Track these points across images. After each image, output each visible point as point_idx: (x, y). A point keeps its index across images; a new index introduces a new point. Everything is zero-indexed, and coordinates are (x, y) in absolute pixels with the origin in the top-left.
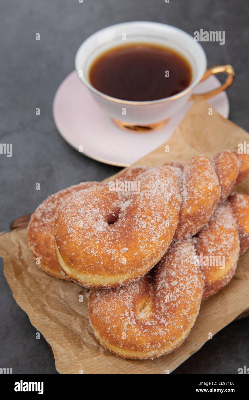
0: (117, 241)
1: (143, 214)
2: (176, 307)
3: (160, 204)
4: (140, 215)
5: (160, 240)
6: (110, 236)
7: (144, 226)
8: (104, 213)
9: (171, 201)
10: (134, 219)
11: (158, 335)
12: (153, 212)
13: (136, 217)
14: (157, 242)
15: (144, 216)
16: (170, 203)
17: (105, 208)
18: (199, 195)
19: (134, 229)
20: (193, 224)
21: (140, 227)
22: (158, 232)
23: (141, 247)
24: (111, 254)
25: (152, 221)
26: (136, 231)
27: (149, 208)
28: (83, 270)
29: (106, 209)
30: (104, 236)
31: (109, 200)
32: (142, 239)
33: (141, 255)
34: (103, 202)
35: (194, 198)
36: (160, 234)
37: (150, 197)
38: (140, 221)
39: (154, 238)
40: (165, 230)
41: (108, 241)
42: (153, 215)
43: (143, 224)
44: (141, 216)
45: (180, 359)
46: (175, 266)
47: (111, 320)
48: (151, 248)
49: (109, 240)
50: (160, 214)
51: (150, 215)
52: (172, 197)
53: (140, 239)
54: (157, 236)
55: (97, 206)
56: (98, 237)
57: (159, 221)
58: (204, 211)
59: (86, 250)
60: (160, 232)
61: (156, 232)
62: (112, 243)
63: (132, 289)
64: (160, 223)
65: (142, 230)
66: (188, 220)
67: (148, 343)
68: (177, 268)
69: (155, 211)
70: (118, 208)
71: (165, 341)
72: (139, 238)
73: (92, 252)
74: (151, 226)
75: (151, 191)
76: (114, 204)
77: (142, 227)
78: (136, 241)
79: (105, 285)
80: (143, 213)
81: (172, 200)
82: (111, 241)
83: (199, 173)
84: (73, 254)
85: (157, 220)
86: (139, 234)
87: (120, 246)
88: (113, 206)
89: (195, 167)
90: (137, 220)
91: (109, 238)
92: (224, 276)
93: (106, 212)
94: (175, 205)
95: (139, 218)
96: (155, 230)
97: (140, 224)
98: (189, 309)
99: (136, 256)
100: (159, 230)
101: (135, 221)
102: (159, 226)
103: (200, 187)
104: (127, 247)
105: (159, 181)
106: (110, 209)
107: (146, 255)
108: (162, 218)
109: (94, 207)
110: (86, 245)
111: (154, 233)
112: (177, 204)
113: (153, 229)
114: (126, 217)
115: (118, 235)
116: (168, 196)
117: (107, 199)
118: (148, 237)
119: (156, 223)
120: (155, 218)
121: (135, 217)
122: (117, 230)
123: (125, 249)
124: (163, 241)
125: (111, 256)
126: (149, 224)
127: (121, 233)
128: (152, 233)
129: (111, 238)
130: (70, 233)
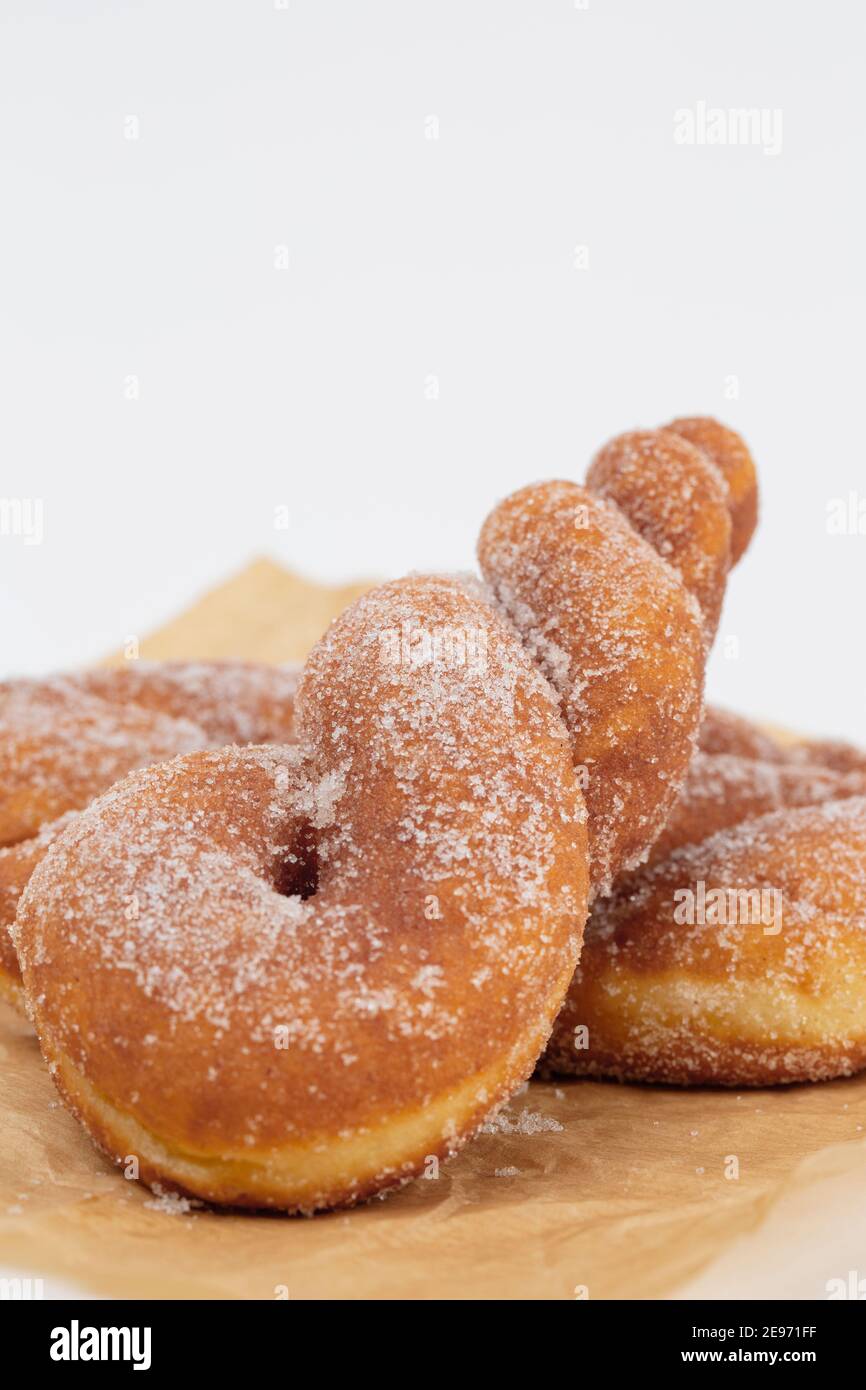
1: (433, 804)
3: (486, 736)
4: (422, 808)
5: (553, 886)
6: (342, 941)
7: (463, 852)
8: (253, 859)
9: (521, 708)
10: (403, 837)
12: (475, 780)
13: (407, 823)
14: (545, 900)
15: (442, 809)
17: (245, 838)
18: (628, 648)
19: (427, 878)
21: (446, 859)
22: (529, 856)
23: (490, 941)
26: (436, 883)
27: (450, 769)
29: (251, 842)
30: (315, 951)
31: (242, 801)
32: (479, 906)
34: (223, 816)
35: (612, 668)
36: (543, 860)
37: (429, 719)
38: (436, 838)
39: (529, 884)
41: (339, 965)
42: (480, 791)
43: (456, 845)
44: (428, 816)
48: (533, 936)
49: (344, 957)
50: (507, 778)
51: (467, 794)
53: (468, 909)
54: (532, 876)
55: (209, 842)
56: (291, 964)
57: (512, 805)
60: (538, 854)
61: (522, 861)
62: (360, 968)
64: (522, 814)
65: (461, 872)
69: (478, 770)
70: (296, 821)
72: (463, 909)
74: (489, 840)
75: (421, 693)
76: (275, 812)
77: (454, 860)
81: (527, 704)
82: (350, 959)
83: (582, 555)
85: (503, 809)
86: (458, 892)
87: (401, 969)
88: (273, 821)
89: (553, 537)
90: (421, 836)
91: (337, 952)
93: (261, 856)
94: (545, 724)
95: (422, 827)
96: (514, 853)
97: (441, 848)
99: (484, 985)
100: (529, 846)
101: (412, 842)
102: (524, 831)
104: (429, 961)
106: (266, 839)
107: (525, 970)
108: (520, 793)
109: (202, 847)
110: (257, 1016)
111: (516, 868)
112: (549, 714)
113: (503, 851)
114: (360, 838)
115: (371, 925)
117: (231, 799)
118: (499, 893)
119: (506, 821)
120: (493, 800)
121: (404, 829)
122: (354, 908)
125: (381, 1019)
126: (480, 835)
127: (376, 914)
128: (509, 868)
129: (348, 948)
130: (156, 991)
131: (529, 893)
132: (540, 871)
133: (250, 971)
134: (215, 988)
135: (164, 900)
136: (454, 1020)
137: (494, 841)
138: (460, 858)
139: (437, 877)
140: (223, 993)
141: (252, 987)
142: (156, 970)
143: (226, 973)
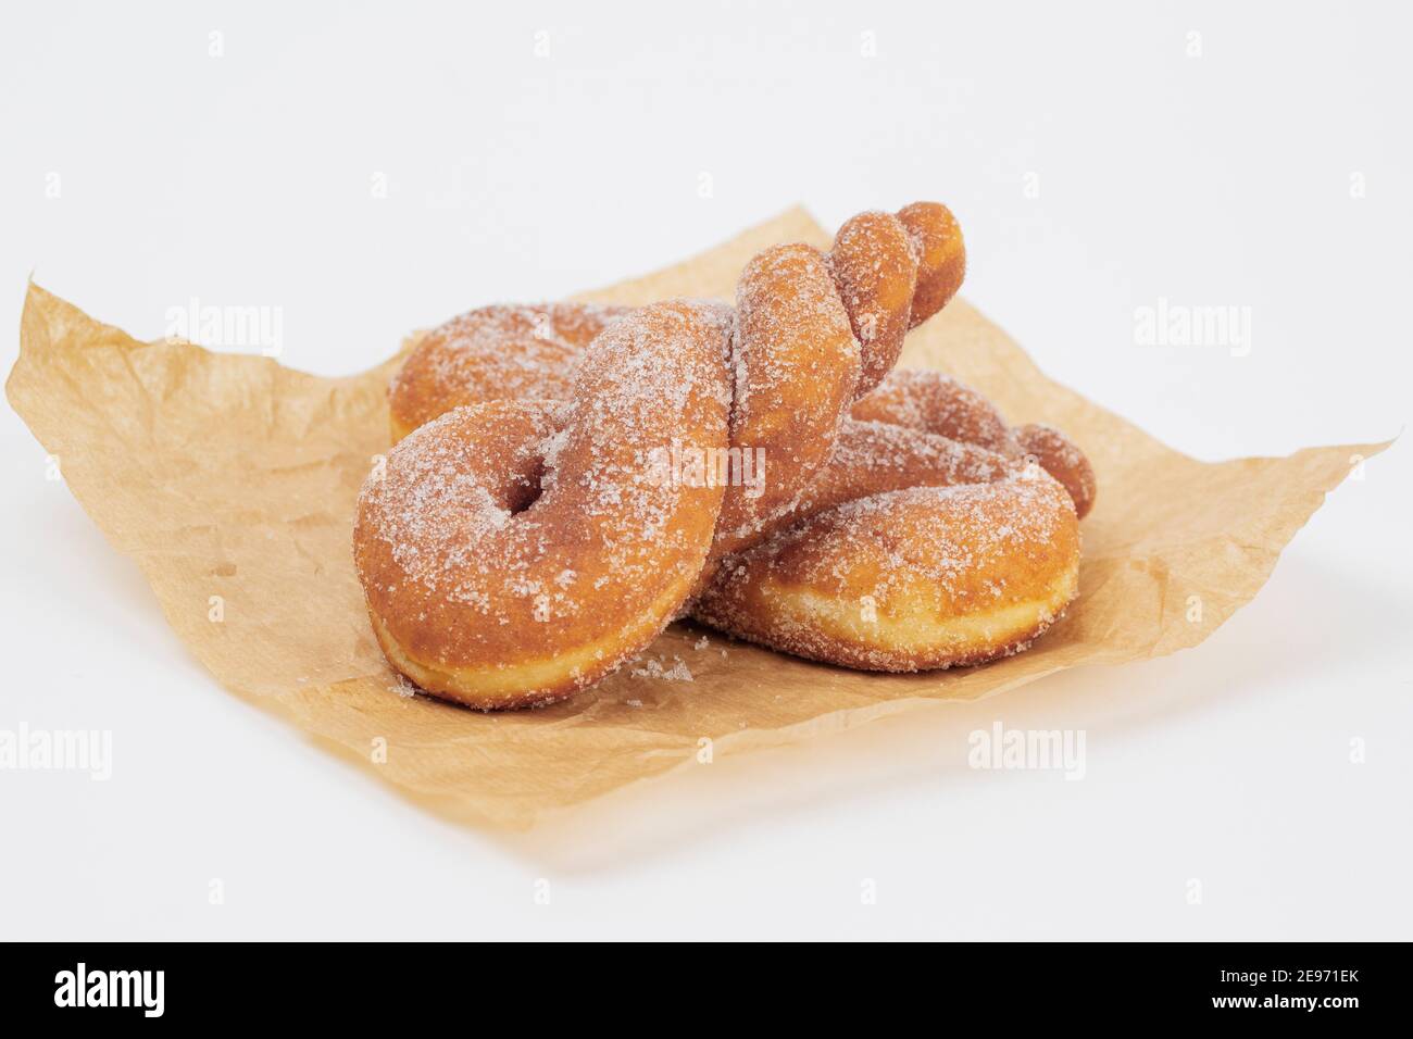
1: (608, 464)
3: (655, 424)
4: (600, 466)
5: (670, 528)
6: (520, 546)
7: (616, 499)
8: (495, 483)
9: (689, 407)
10: (583, 483)
12: (638, 453)
13: (589, 475)
14: (661, 538)
15: (611, 469)
17: (495, 466)
18: (782, 374)
19: (588, 512)
21: (603, 502)
22: (660, 508)
23: (614, 559)
26: (592, 517)
27: (624, 443)
29: (498, 470)
30: (502, 549)
31: (503, 442)
32: (614, 536)
34: (486, 449)
35: (769, 385)
36: (669, 510)
37: (622, 407)
38: (602, 487)
39: (652, 526)
41: (513, 561)
42: (639, 460)
43: (612, 492)
44: (602, 472)
48: (645, 559)
49: (518, 556)
51: (631, 460)
53: (607, 536)
54: (657, 521)
55: (467, 467)
56: (483, 556)
60: (665, 506)
61: (653, 510)
62: (526, 565)
65: (610, 511)
69: (644, 446)
70: (535, 459)
72: (604, 537)
74: (635, 493)
75: (624, 389)
76: (523, 450)
77: (609, 504)
80: (608, 459)
81: (696, 404)
82: (522, 558)
83: (777, 304)
86: (604, 525)
87: (552, 570)
88: (519, 457)
89: (765, 288)
90: (594, 484)
91: (515, 552)
93: (502, 480)
94: (705, 419)
95: (597, 478)
96: (650, 503)
97: (603, 494)
99: (602, 587)
100: (661, 501)
101: (587, 487)
104: (571, 567)
105: (646, 353)
106: (510, 469)
107: (634, 581)
109: (461, 470)
110: (453, 585)
111: (648, 514)
112: (713, 412)
113: (643, 501)
114: (561, 479)
115: (542, 538)
116: (679, 397)
117: (496, 439)
118: (630, 529)
121: (586, 477)
122: (537, 525)
125: (527, 599)
126: (630, 489)
127: (549, 532)
128: (643, 514)
129: (523, 550)
130: (400, 560)
131: (649, 532)
132: (662, 519)
133: (457, 556)
134: (433, 564)
135: (423, 502)
136: (576, 607)
137: (639, 494)
138: (612, 503)
139: (594, 513)
140: (437, 568)
141: (456, 567)
142: (404, 546)
143: (443, 555)
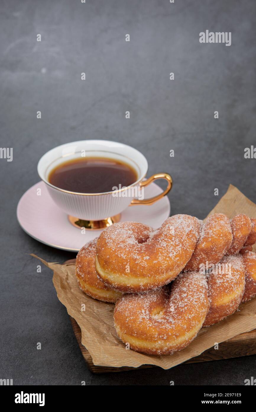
0: (142, 251)
2: (183, 311)
11: (166, 328)
16: (188, 235)
20: (206, 257)
24: (136, 258)
25: (172, 243)
28: (114, 270)
33: (159, 264)
40: (181, 251)
45: (182, 359)
46: (187, 284)
47: (130, 314)
52: (190, 231)
58: (216, 248)
59: (118, 254)
63: (151, 298)
66: (202, 253)
67: (157, 333)
68: (188, 286)
71: (170, 334)
73: (122, 255)
78: (157, 254)
79: (129, 285)
84: (108, 257)
92: (228, 303)
98: (193, 315)
103: (215, 230)
123: (148, 258)
124: (178, 258)
